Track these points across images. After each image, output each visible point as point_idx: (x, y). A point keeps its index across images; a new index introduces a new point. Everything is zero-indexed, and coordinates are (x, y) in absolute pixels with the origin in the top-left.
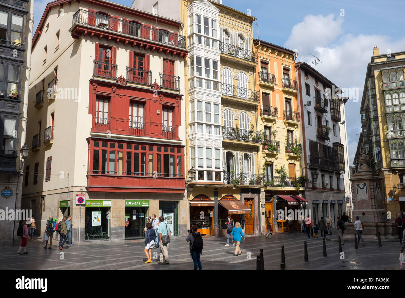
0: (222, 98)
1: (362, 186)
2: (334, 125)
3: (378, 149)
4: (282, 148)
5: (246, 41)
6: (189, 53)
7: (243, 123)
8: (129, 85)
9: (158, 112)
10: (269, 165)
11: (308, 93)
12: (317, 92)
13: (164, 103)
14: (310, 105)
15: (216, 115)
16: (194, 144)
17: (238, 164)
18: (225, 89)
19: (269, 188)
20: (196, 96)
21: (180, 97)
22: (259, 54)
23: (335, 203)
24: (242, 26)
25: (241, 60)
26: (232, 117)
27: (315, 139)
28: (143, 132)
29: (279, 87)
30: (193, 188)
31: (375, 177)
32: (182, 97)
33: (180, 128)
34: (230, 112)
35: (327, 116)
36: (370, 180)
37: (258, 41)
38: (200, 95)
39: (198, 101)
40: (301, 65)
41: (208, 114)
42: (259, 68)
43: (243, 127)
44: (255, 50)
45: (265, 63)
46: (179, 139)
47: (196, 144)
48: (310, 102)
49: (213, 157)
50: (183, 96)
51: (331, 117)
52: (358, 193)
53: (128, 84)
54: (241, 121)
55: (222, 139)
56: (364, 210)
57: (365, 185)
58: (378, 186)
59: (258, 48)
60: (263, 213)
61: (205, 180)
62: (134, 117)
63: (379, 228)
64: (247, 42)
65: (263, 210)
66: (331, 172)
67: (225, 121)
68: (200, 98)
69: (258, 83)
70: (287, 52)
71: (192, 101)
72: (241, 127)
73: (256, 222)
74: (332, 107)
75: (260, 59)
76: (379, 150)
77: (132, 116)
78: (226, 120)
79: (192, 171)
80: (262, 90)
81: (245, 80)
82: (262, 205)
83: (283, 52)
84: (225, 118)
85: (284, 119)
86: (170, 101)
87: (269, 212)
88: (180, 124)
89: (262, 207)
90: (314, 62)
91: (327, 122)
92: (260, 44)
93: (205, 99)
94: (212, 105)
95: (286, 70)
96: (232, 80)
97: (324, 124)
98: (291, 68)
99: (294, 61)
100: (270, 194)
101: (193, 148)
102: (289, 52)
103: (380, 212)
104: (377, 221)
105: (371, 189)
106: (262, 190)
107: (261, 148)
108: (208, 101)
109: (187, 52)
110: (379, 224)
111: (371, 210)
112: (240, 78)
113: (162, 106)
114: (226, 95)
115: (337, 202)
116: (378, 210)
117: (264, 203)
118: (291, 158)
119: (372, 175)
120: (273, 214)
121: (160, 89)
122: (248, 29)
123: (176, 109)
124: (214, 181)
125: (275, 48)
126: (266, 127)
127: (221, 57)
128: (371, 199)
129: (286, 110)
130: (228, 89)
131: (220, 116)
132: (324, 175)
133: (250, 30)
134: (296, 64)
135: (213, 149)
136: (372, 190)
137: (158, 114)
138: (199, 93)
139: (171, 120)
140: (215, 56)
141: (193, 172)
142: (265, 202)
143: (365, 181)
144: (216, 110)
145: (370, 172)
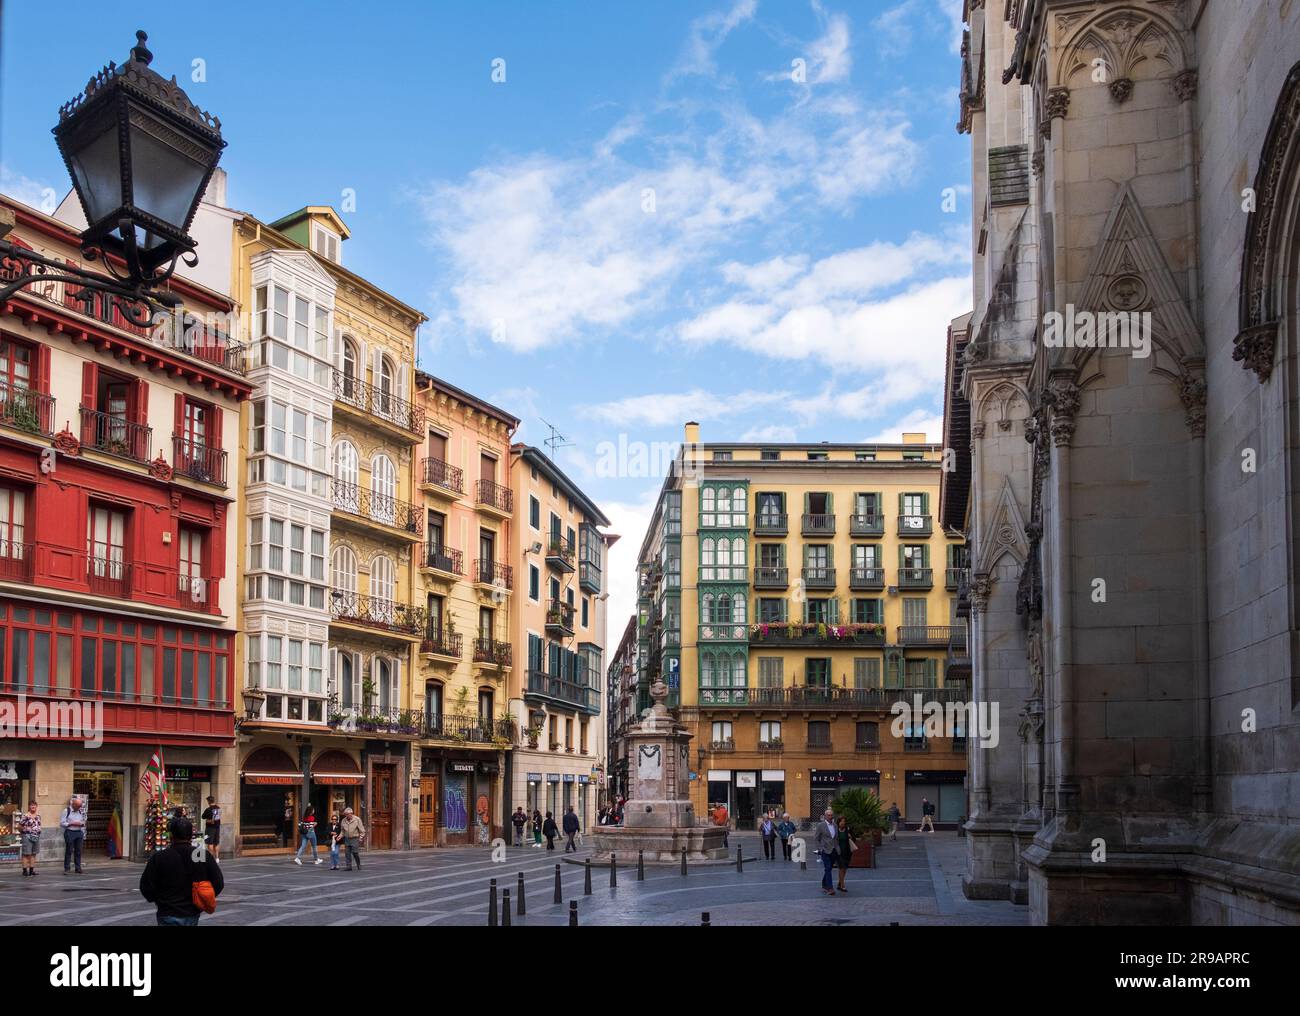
0: (332, 517)
1: (650, 751)
2: (585, 603)
3: (674, 663)
4: (467, 650)
5: (396, 374)
6: (253, 391)
7: (381, 584)
8: (87, 457)
9: (167, 538)
10: (435, 688)
11: (535, 522)
12: (556, 522)
13: (182, 516)
14: (537, 552)
15: (317, 559)
16: (258, 627)
17: (357, 681)
18: (340, 493)
19: (432, 743)
20: (269, 508)
21: (225, 502)
22: (429, 414)
23: (572, 782)
24: (389, 332)
25: (383, 425)
26: (354, 567)
27: (540, 633)
28: (124, 587)
29: (468, 500)
30: (252, 737)
31: (680, 732)
32: (231, 504)
33: (222, 583)
34: (348, 552)
35: (571, 581)
36: (668, 738)
37: (428, 379)
38: (278, 505)
39: (272, 520)
40: (525, 451)
41: (297, 554)
42: (423, 450)
43: (381, 593)
44: (418, 401)
45: (439, 438)
46: (218, 613)
47: (265, 627)
48: (539, 546)
49: (306, 662)
50: (233, 501)
51: (580, 583)
52: (640, 765)
53: (85, 455)
54: (374, 577)
55: (330, 620)
56: (650, 802)
57: (657, 748)
58: (684, 752)
59: (425, 396)
60: (415, 801)
61: (284, 720)
62: (97, 546)
63: (679, 838)
64: (400, 377)
65: (414, 793)
66: (569, 710)
67: (335, 573)
68: (278, 511)
69: (418, 486)
70: (493, 414)
71: (257, 521)
72: (374, 593)
73: (400, 820)
74: (583, 557)
75: (428, 424)
76: (676, 665)
77: (93, 542)
78: (339, 571)
79: (255, 695)
80: (429, 504)
81: (389, 474)
82: (413, 780)
83: (485, 413)
84: (335, 568)
85: (475, 581)
86: (198, 514)
87: (429, 797)
88: (222, 574)
89: (413, 786)
90: (550, 442)
91: (571, 593)
92: (434, 388)
93: (290, 517)
94: (308, 532)
95: (489, 460)
96: (357, 471)
97: (564, 598)
98: (500, 457)
99: (508, 440)
100: (432, 757)
101: (255, 636)
102: (498, 416)
103: (682, 805)
104: (674, 824)
105: (668, 757)
106: (414, 745)
107: (416, 648)
108: (299, 520)
109: (251, 387)
110: (679, 831)
111: (666, 802)
112: (378, 469)
113: (176, 522)
114: (342, 509)
115: (577, 780)
116: (678, 802)
117: (418, 777)
118: (486, 673)
119: (675, 729)
120: (437, 803)
121: (173, 478)
122: (405, 344)
123: (214, 534)
124: (305, 721)
125: (468, 401)
126: (431, 597)
127: (335, 409)
128: (668, 778)
129: (481, 559)
130: (347, 495)
131: (326, 562)
132: (556, 717)
133: (410, 346)
134: (512, 446)
135: (306, 643)
136: (671, 760)
137: (166, 544)
138: (276, 498)
139: (198, 562)
140: (321, 406)
141: (258, 698)
142: (422, 775)
143: (658, 740)
144: (317, 546)
145: (670, 721)
